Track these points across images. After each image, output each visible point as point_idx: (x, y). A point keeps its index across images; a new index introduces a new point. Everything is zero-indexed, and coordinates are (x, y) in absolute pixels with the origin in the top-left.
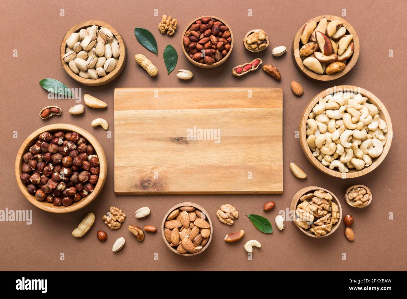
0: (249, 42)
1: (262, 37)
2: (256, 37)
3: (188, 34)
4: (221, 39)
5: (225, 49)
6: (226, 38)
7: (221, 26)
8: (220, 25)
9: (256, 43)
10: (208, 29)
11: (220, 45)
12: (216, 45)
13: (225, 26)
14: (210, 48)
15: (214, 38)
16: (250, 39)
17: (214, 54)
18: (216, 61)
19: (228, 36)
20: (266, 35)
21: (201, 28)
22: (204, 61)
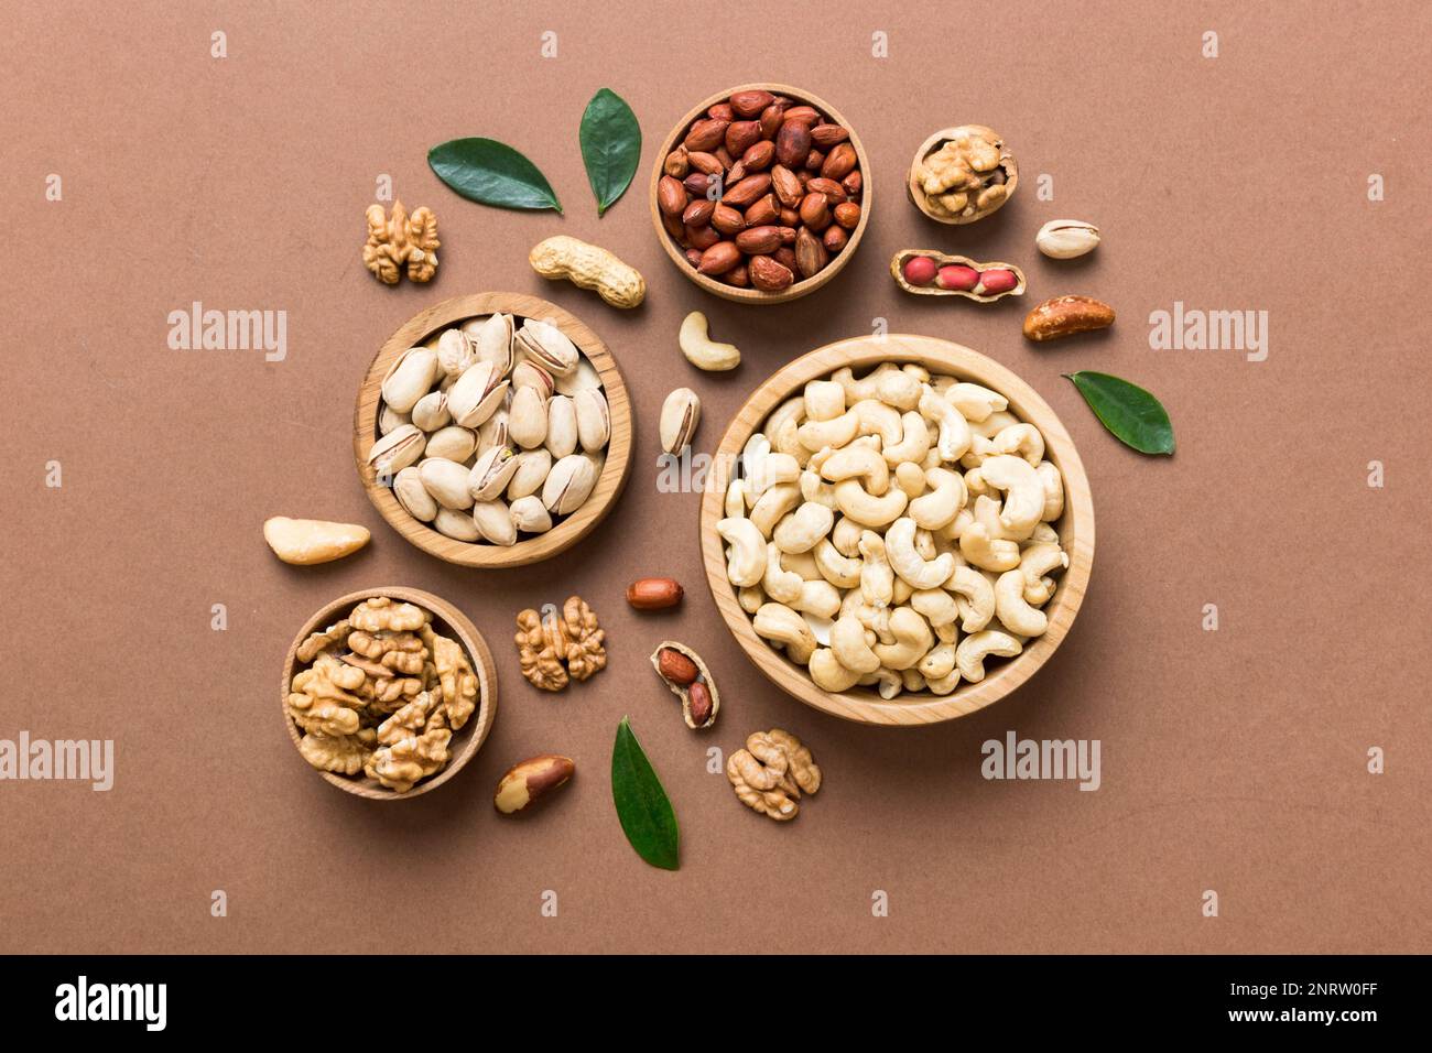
0: (933, 185)
1: (985, 158)
2: (959, 160)
3: (676, 165)
4: (817, 183)
5: (834, 222)
6: (839, 177)
7: (817, 125)
8: (813, 124)
9: (964, 188)
10: (760, 138)
11: (813, 205)
12: (797, 210)
13: (833, 127)
14: (774, 220)
15: (786, 181)
16: (935, 173)
17: (791, 245)
18: (800, 275)
19: (847, 167)
20: (998, 147)
21: (733, 137)
22: (748, 276)
